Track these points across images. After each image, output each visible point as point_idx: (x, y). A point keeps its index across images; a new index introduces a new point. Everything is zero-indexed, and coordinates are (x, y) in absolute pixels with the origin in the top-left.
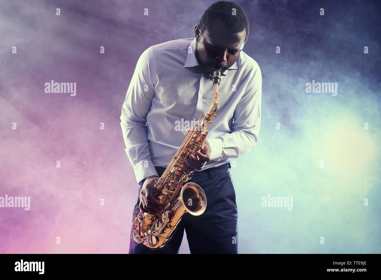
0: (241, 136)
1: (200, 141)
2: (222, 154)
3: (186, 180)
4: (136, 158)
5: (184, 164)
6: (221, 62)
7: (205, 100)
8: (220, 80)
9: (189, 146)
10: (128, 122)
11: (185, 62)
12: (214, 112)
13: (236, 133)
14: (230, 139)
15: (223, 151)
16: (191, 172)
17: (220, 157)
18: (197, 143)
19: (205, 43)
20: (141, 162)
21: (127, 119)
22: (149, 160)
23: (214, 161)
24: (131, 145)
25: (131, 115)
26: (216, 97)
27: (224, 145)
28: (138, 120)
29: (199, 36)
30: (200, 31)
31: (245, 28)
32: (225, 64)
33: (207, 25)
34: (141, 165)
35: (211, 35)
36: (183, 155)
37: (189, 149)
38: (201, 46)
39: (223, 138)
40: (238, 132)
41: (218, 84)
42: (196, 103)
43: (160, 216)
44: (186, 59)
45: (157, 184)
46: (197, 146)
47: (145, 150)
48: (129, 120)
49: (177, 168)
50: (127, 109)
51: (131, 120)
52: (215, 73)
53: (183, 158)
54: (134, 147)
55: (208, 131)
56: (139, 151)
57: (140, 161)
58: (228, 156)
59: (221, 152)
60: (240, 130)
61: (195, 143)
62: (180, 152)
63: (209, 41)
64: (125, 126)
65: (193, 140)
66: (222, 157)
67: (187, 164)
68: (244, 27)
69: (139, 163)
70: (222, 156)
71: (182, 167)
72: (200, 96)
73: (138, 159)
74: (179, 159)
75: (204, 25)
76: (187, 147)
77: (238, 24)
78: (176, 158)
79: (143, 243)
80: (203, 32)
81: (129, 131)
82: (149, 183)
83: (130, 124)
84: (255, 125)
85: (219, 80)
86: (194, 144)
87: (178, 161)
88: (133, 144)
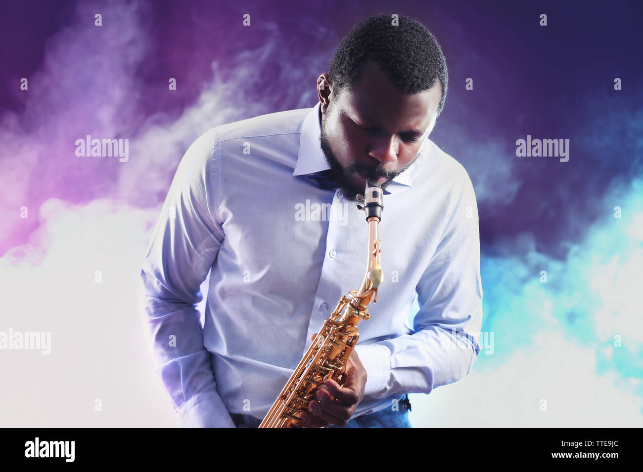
1: (341, 356)
2: (389, 384)
4: (181, 390)
5: (303, 409)
6: (384, 163)
7: (341, 256)
8: (382, 207)
9: (314, 369)
10: (156, 305)
11: (295, 165)
13: (426, 334)
14: (409, 348)
15: (392, 376)
17: (385, 389)
18: (334, 361)
20: (193, 399)
21: (152, 298)
22: (212, 393)
23: (370, 399)
24: (166, 358)
25: (162, 288)
26: (375, 255)
27: (396, 361)
28: (179, 299)
29: (328, 102)
30: (331, 89)
31: (437, 80)
33: (347, 77)
34: (195, 405)
36: (302, 391)
37: (315, 375)
38: (333, 125)
40: (429, 332)
41: (378, 220)
42: (321, 264)
44: (296, 157)
46: (333, 368)
47: (201, 370)
48: (158, 300)
49: (287, 418)
51: (160, 298)
52: (368, 191)
53: (302, 397)
54: (175, 364)
56: (186, 374)
58: (406, 387)
59: (388, 378)
60: (436, 328)
61: (329, 360)
62: (294, 382)
63: (354, 117)
64: (151, 315)
65: (324, 355)
66: (390, 390)
67: (310, 410)
68: (435, 77)
69: (189, 401)
70: (389, 388)
71: (298, 416)
72: (330, 245)
73: (187, 391)
74: (292, 400)
75: (338, 77)
76: (309, 373)
77: (420, 71)
78: (284, 397)
80: (336, 93)
81: (158, 327)
83: (161, 309)
84: (470, 315)
85: (379, 209)
86: (325, 365)
87: (289, 405)
88: (171, 356)
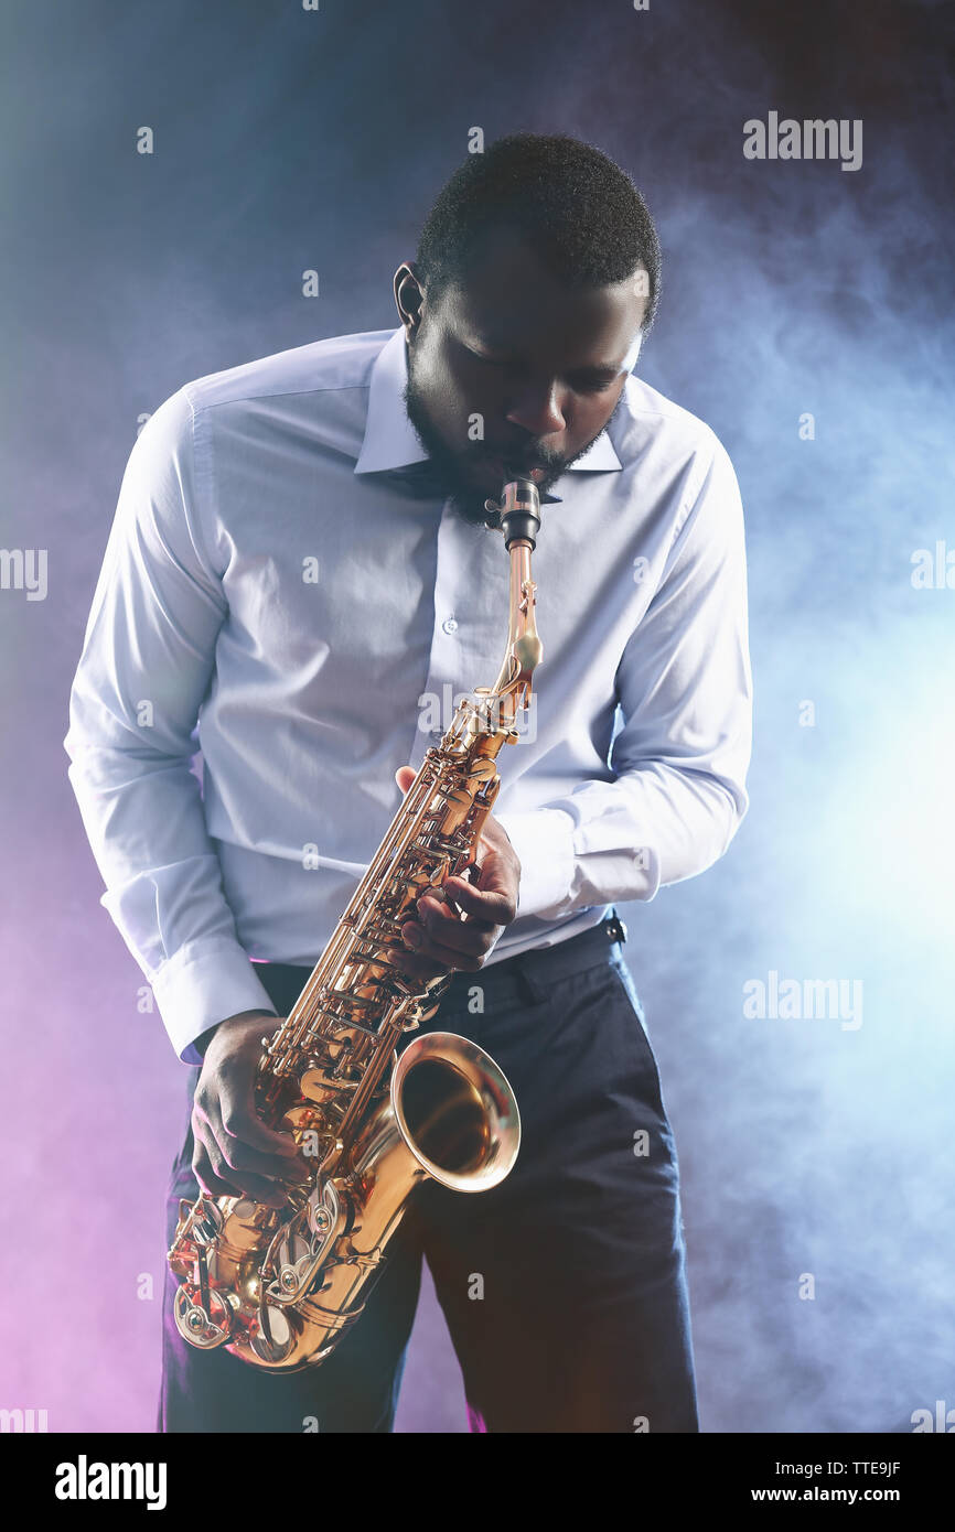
0: (661, 791)
1: (465, 829)
2: (574, 886)
3: (409, 1022)
4: (158, 936)
5: (396, 944)
6: (539, 436)
7: (467, 631)
8: (538, 523)
9: (411, 858)
10: (107, 765)
11: (359, 449)
12: (522, 685)
13: (640, 780)
14: (609, 811)
15: (579, 872)
16: (430, 979)
17: (567, 899)
18: (452, 839)
19: (452, 348)
20: (184, 951)
21: (99, 750)
22: (224, 939)
24: (127, 870)
25: (118, 727)
26: (525, 611)
27: (585, 840)
28: (154, 749)
29: (418, 319)
30: (423, 292)
31: (639, 262)
32: (556, 442)
33: (454, 262)
34: (186, 963)
35: (476, 312)
36: (388, 904)
37: (415, 870)
39: (576, 808)
40: (646, 775)
41: (530, 545)
42: (426, 649)
43: (300, 1207)
44: (360, 434)
45: (270, 1051)
46: (451, 853)
47: (198, 893)
48: (111, 754)
49: (362, 966)
50: (97, 699)
51: (118, 750)
53: (390, 917)
54: (144, 883)
55: (498, 778)
56: (168, 901)
57: (177, 950)
58: (608, 891)
59: (572, 876)
60: (657, 765)
61: (442, 837)
62: (371, 887)
63: (473, 344)
64: (96, 784)
65: (428, 826)
66: (578, 898)
67: (408, 944)
68: (635, 255)
69: (175, 957)
70: (573, 896)
71: (385, 958)
72: (443, 608)
73: (169, 938)
74: (369, 924)
75: (437, 265)
76: (403, 864)
77: (603, 243)
78: (352, 920)
79: (227, 1346)
80: (434, 297)
81: (112, 805)
82: (234, 1048)
83: (116, 771)
84: (727, 734)
85: (531, 524)
86: (434, 847)
87: (363, 935)
88: (136, 866)
